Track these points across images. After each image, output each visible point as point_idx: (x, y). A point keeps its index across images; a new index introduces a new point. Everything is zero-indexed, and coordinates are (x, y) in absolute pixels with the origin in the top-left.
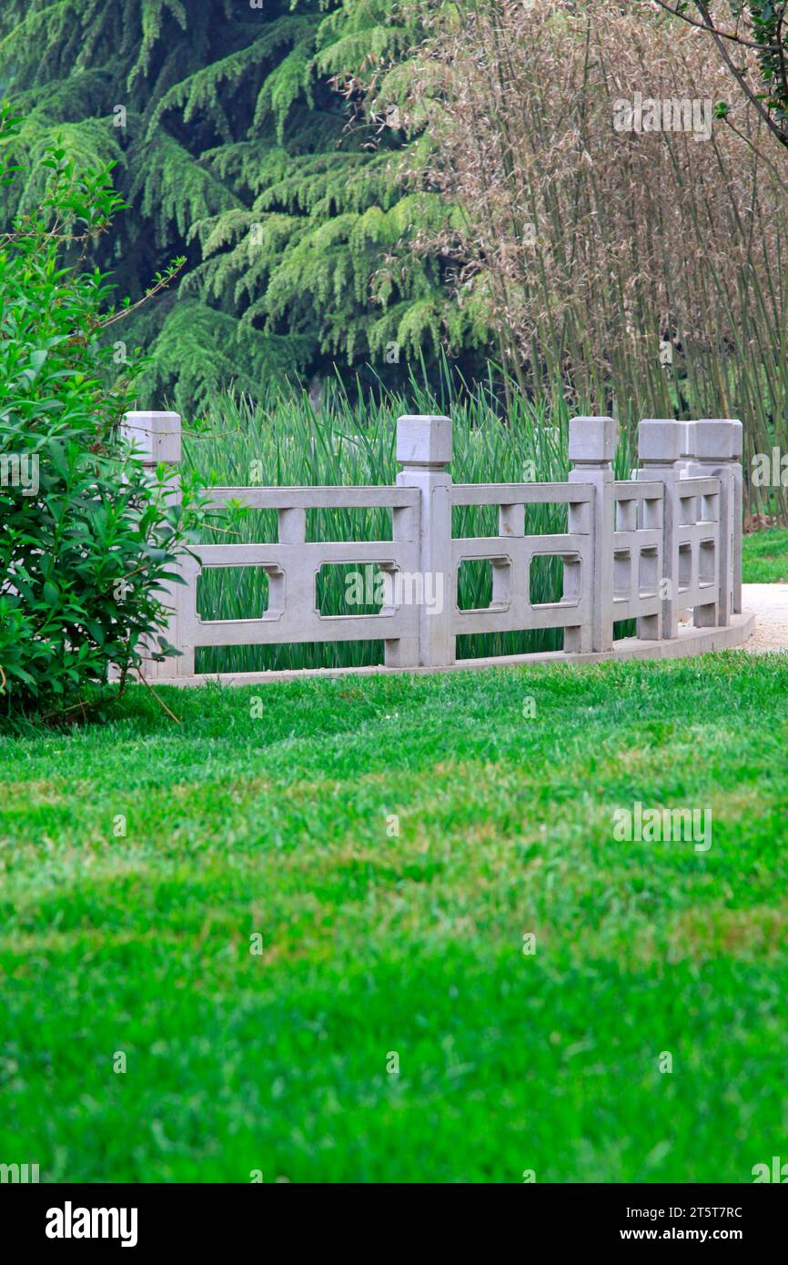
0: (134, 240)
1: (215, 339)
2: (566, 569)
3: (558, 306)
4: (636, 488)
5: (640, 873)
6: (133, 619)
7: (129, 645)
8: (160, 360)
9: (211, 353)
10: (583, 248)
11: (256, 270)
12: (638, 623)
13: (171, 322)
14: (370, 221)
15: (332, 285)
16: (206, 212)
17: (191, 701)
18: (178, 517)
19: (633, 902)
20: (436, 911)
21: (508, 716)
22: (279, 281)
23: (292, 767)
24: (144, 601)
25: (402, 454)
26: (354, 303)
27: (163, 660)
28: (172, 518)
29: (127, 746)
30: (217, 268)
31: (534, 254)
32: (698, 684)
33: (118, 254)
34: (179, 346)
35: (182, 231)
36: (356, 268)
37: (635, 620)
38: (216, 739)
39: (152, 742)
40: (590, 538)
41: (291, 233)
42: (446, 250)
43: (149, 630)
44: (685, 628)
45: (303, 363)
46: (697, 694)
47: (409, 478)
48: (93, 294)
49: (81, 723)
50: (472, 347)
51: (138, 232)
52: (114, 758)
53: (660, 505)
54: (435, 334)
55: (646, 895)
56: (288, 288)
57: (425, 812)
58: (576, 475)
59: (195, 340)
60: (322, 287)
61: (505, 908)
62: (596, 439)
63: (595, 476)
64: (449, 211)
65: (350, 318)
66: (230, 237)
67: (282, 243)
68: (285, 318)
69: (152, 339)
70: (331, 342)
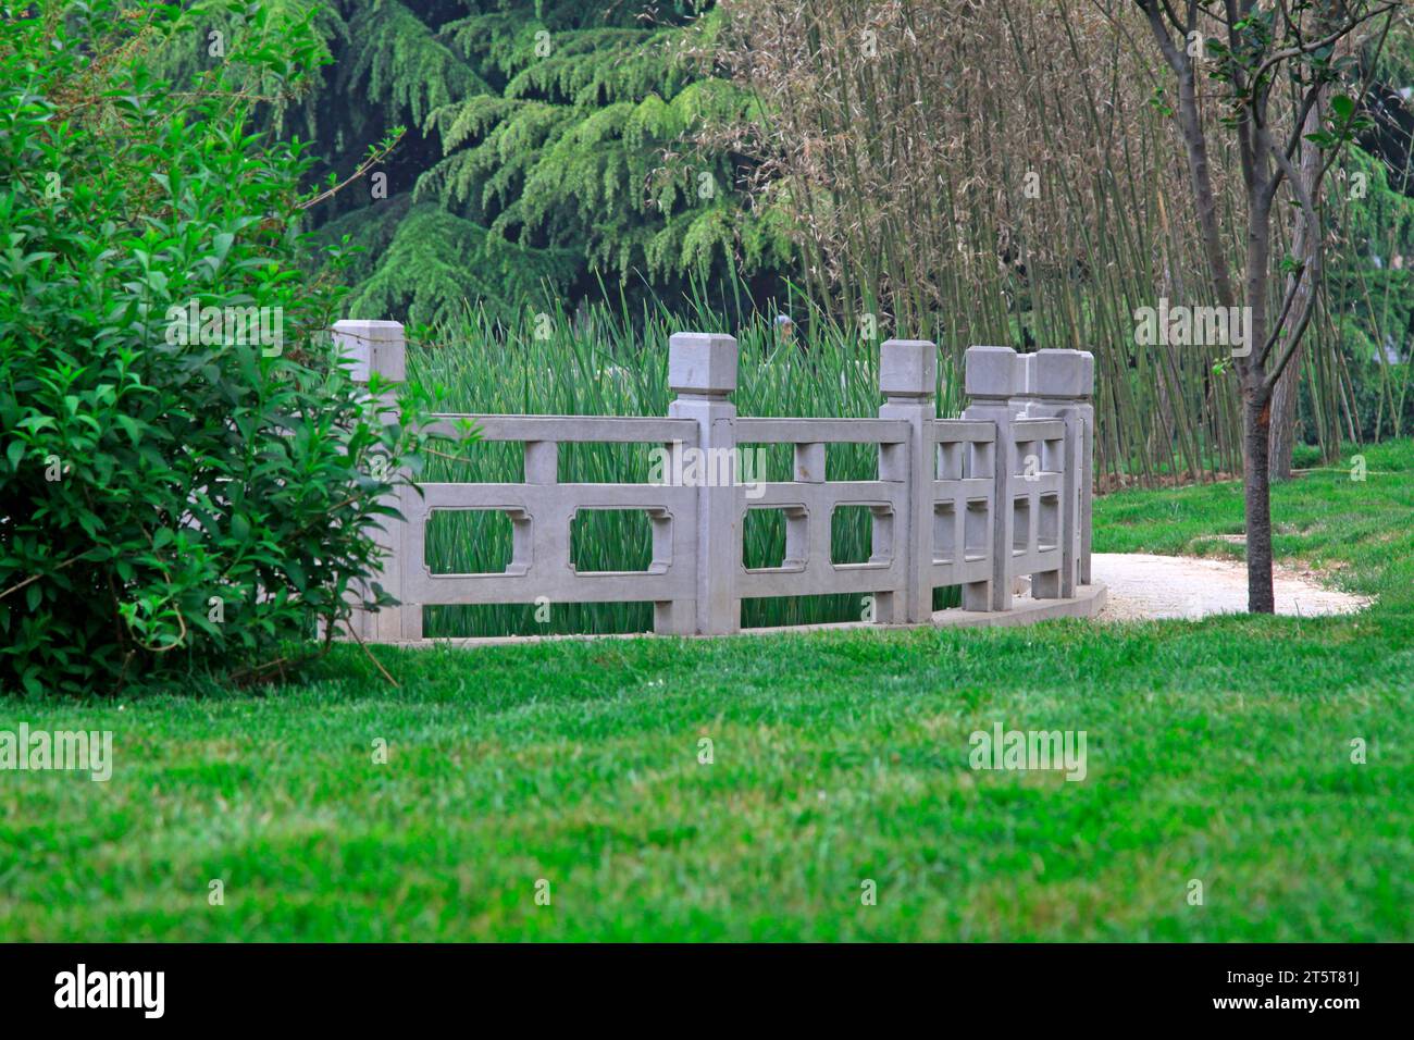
0: (360, 130)
1: (458, 252)
2: (875, 523)
3: (874, 216)
4: (962, 428)
5: (932, 843)
6: (341, 561)
7: (336, 592)
8: (391, 276)
9: (453, 269)
10: (905, 146)
11: (507, 171)
12: (964, 591)
13: (404, 231)
14: (649, 111)
15: (602, 189)
16: (447, 98)
17: (412, 661)
18: (395, 438)
19: (923, 875)
20: (682, 879)
21: (795, 684)
22: (537, 183)
23: (527, 733)
24: (354, 540)
25: (675, 379)
26: (629, 210)
27: (377, 611)
28: (387, 439)
29: (332, 709)
30: (461, 166)
31: (845, 151)
32: (1030, 654)
33: (339, 148)
34: (414, 260)
35: (417, 121)
36: (631, 168)
37: (960, 587)
38: (441, 705)
39: (363, 706)
40: (904, 487)
41: (551, 125)
42: (738, 146)
43: (361, 574)
44: (1022, 601)
45: (565, 283)
46: (1026, 664)
47: (683, 408)
48: (291, 167)
49: (278, 683)
50: (772, 267)
51: (364, 121)
52: (315, 721)
53: (991, 450)
54: (728, 250)
55: (939, 867)
56: (548, 191)
57: (681, 777)
58: (888, 411)
59: (434, 253)
60: (590, 191)
61: (766, 878)
62: (913, 367)
63: (912, 411)
64: (745, 101)
65: (623, 229)
66: (476, 128)
67: (540, 137)
68: (543, 228)
69: (382, 250)
70: (600, 259)
